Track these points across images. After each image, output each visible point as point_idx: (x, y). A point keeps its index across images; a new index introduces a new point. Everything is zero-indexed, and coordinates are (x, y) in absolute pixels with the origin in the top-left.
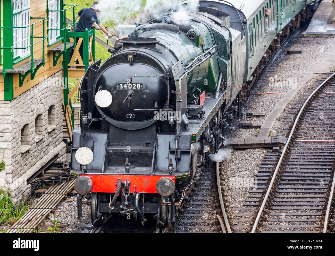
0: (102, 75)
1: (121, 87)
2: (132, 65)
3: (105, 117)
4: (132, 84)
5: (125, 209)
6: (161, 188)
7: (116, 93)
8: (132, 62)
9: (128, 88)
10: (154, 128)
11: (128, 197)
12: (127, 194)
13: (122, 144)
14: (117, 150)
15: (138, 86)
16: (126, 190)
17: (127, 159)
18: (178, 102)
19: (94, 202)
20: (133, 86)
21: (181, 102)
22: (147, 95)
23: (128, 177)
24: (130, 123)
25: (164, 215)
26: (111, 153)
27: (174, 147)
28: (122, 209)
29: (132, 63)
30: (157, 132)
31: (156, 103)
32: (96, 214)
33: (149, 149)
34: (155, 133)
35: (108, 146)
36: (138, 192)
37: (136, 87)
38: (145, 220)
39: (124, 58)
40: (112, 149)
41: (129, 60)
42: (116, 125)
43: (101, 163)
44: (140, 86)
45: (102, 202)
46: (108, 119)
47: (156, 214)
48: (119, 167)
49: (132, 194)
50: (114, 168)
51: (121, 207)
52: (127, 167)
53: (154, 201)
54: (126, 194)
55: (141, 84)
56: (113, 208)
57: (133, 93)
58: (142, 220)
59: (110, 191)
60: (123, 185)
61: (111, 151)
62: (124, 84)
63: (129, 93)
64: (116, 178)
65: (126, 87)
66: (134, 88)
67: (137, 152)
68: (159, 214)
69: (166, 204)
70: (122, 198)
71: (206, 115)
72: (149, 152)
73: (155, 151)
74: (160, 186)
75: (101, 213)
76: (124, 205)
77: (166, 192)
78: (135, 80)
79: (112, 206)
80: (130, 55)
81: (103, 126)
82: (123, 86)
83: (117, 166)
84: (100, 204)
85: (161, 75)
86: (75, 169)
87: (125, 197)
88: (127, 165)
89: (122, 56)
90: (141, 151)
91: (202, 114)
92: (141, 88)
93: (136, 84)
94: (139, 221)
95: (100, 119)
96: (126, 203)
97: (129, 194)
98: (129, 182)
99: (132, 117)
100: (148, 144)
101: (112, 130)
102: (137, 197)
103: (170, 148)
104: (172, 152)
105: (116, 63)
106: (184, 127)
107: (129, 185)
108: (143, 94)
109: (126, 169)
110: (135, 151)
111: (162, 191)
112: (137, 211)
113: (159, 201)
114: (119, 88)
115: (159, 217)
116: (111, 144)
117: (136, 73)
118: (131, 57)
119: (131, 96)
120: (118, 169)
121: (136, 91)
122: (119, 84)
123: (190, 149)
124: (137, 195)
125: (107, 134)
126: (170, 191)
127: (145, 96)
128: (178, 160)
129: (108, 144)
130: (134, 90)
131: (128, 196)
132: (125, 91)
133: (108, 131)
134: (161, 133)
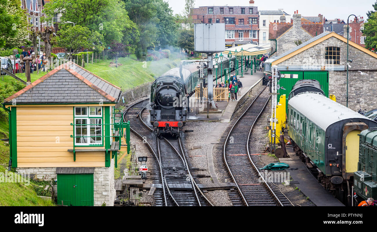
0: (159, 93)
2: (168, 89)
7: (164, 98)
13: (166, 113)
14: (164, 115)
16: (168, 126)
17: (168, 117)
19: (158, 130)
20: (169, 96)
23: (168, 122)
24: (168, 107)
27: (181, 114)
28: (167, 132)
33: (174, 114)
34: (174, 110)
38: (174, 135)
39: (166, 88)
43: (159, 119)
44: (171, 95)
46: (161, 106)
47: (176, 133)
48: (166, 119)
49: (170, 127)
50: (164, 120)
59: (163, 126)
60: (167, 124)
61: (162, 115)
62: (166, 95)
63: (168, 98)
64: (165, 122)
69: (180, 130)
74: (179, 124)
75: (160, 133)
76: (168, 130)
77: (181, 126)
78: (169, 94)
79: (164, 130)
84: (160, 130)
85: (177, 92)
87: (168, 128)
94: (172, 135)
95: (159, 106)
98: (169, 124)
99: (169, 105)
101: (162, 109)
104: (180, 115)
105: (164, 89)
108: (172, 98)
109: (168, 120)
110: (170, 115)
111: (179, 126)
112: (172, 132)
117: (169, 92)
118: (168, 87)
122: (165, 95)
124: (172, 127)
129: (161, 113)
132: (166, 97)
133: (160, 109)
134: (177, 110)
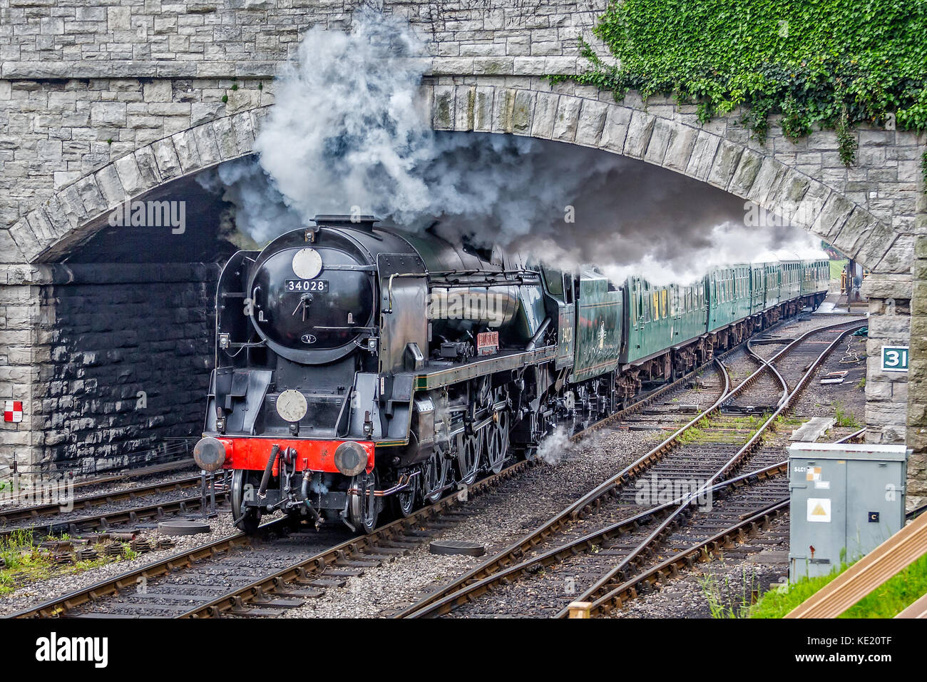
0: (261, 269)
1: (291, 287)
3: (266, 342)
4: (310, 281)
6: (343, 461)
7: (283, 299)
8: (312, 243)
9: (302, 288)
10: (351, 364)
12: (291, 472)
15: (320, 286)
16: (289, 465)
18: (385, 312)
20: (311, 286)
21: (391, 313)
22: (335, 301)
24: (309, 353)
25: (356, 512)
26: (273, 403)
30: (357, 369)
31: (350, 315)
32: (240, 508)
33: (339, 397)
34: (353, 370)
35: (268, 392)
36: (308, 469)
37: (317, 287)
38: (321, 520)
39: (300, 238)
40: (274, 396)
41: (306, 240)
44: (324, 285)
46: (273, 345)
47: (341, 510)
49: (299, 472)
52: (293, 426)
54: (288, 472)
55: (326, 282)
56: (263, 497)
57: (310, 298)
58: (315, 519)
61: (273, 399)
62: (296, 282)
63: (304, 297)
65: (300, 287)
66: (313, 289)
67: (317, 401)
68: (346, 510)
69: (358, 491)
70: (282, 480)
72: (336, 401)
73: (348, 401)
74: (340, 458)
75: (247, 506)
77: (352, 469)
79: (262, 492)
80: (308, 232)
82: (294, 286)
85: (363, 267)
87: (286, 478)
88: (293, 423)
89: (296, 235)
90: (324, 400)
92: (325, 289)
93: (318, 281)
95: (259, 344)
96: (287, 488)
97: (293, 473)
98: (294, 452)
99: (311, 341)
100: (340, 391)
101: (280, 365)
102: (305, 478)
103: (375, 396)
105: (287, 246)
108: (329, 301)
109: (290, 430)
111: (345, 467)
113: (346, 488)
114: (287, 288)
115: (346, 515)
118: (309, 234)
119: (307, 301)
121: (316, 294)
122: (287, 282)
123: (410, 399)
124: (307, 474)
125: (271, 372)
126: (358, 466)
127: (332, 304)
128: (388, 417)
130: (313, 292)
131: (291, 475)
132: (296, 294)
133: (274, 367)
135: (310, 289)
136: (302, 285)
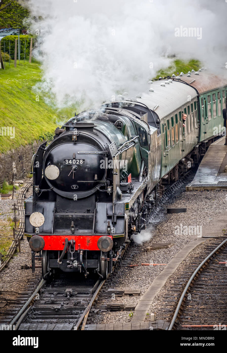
0: (50, 153)
1: (67, 163)
2: (75, 144)
3: (53, 188)
4: (76, 160)
5: (71, 263)
6: (102, 245)
7: (62, 168)
8: (76, 141)
9: (72, 163)
10: (93, 198)
11: (73, 254)
12: (73, 251)
13: (67, 211)
14: (63, 215)
15: (81, 162)
16: (72, 248)
17: (73, 222)
18: (114, 174)
19: (44, 260)
20: (77, 162)
21: (117, 174)
22: (88, 169)
23: (73, 237)
24: (73, 193)
25: (103, 269)
26: (58, 218)
27: (110, 213)
28: (69, 264)
29: (75, 143)
30: (96, 201)
31: (96, 176)
32: (47, 269)
33: (90, 215)
34: (94, 201)
35: (55, 213)
36: (82, 249)
37: (79, 162)
38: (88, 273)
39: (69, 139)
40: (59, 215)
41: (73, 140)
42: (62, 195)
43: (50, 227)
44: (83, 161)
45: (52, 258)
46: (56, 190)
47: (97, 268)
48: (65, 230)
49: (77, 251)
50: (61, 230)
51: (68, 262)
52: (73, 229)
53: (94, 258)
54: (71, 251)
55: (84, 160)
56: (61, 263)
57: (76, 167)
58: (85, 273)
59: (58, 249)
60: (69, 243)
61: (58, 216)
62: (69, 160)
63: (74, 167)
64: (63, 238)
65: (71, 162)
66: (77, 163)
67: (80, 217)
68: (99, 268)
69: (105, 259)
70: (69, 254)
71: (135, 191)
72: (90, 216)
73: (95, 216)
74: (100, 244)
75: (50, 268)
76: (71, 260)
77: (106, 249)
78: (78, 157)
79: (60, 261)
81: (51, 197)
82: (68, 162)
83: (64, 229)
84: (49, 260)
85: (100, 152)
86: (28, 232)
87: (71, 254)
88: (73, 227)
89: (67, 137)
90: (83, 216)
91: (131, 189)
92: (84, 163)
93: (80, 160)
94: (83, 273)
95: (49, 190)
96: (72, 258)
97: (74, 251)
98: (74, 241)
99: (76, 188)
100: (88, 211)
101: (58, 199)
102: (81, 253)
103: (107, 214)
104: (109, 217)
105: (62, 142)
106: (119, 197)
107: (74, 243)
108: (85, 169)
109: (71, 231)
110: (79, 216)
111: (102, 248)
112: (81, 264)
113: (99, 258)
114: (65, 163)
115: (99, 270)
116: (58, 211)
117: (78, 151)
118: (74, 137)
119: (75, 170)
120: (64, 231)
121: (79, 166)
122: (65, 160)
123: (124, 215)
124: (81, 251)
125: (54, 203)
126: (109, 247)
127: (86, 170)
128: (114, 224)
129: (56, 211)
130: (78, 165)
131: (74, 252)
132: (70, 166)
133: (55, 200)
134: (100, 201)
135: (76, 163)
136: (72, 161)
